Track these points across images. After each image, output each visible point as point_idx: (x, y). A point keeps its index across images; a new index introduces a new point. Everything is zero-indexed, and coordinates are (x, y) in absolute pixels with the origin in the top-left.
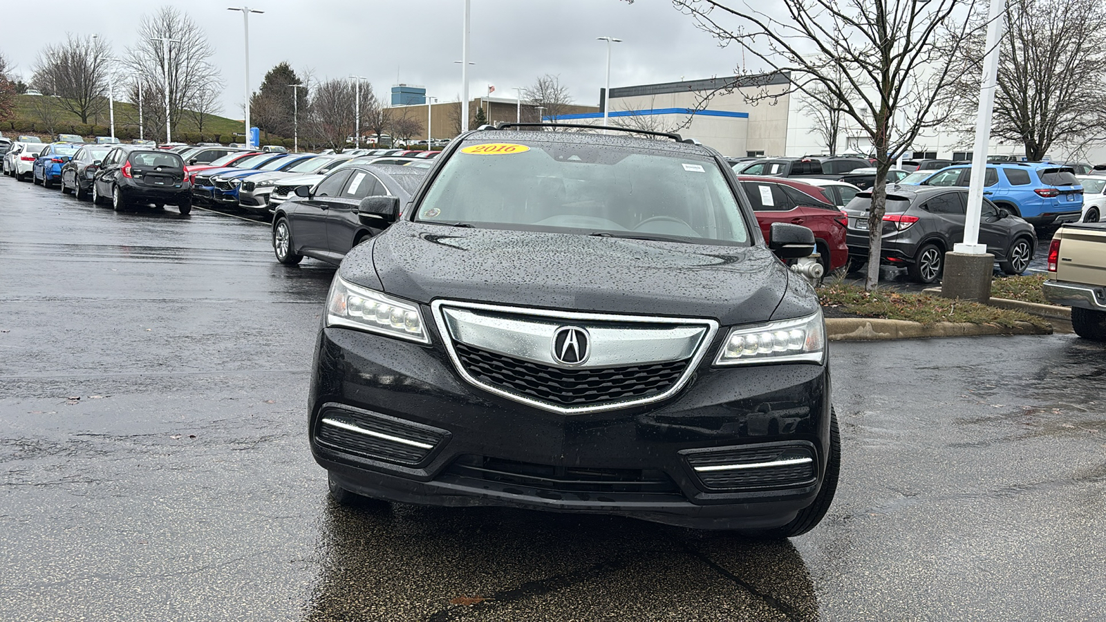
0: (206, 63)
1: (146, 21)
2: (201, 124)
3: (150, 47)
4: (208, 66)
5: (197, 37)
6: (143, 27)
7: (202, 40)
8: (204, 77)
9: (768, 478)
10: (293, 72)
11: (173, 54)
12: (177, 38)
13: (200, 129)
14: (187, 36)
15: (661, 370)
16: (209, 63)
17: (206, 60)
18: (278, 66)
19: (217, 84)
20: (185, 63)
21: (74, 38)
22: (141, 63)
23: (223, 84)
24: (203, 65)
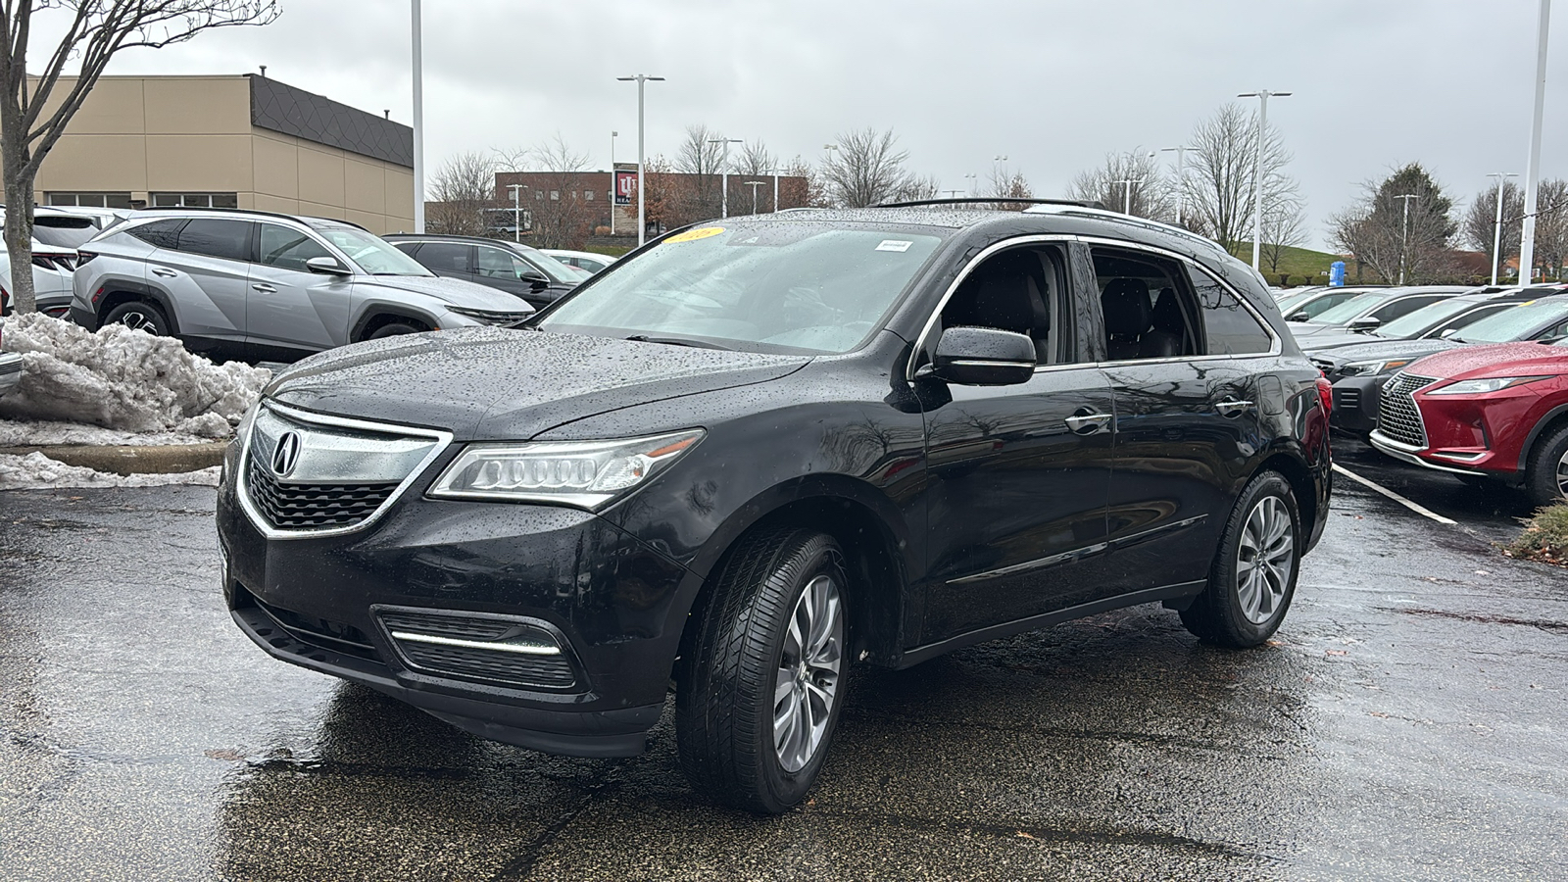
0: (1278, 176)
1: (1201, 128)
2: (1275, 261)
3: (1203, 160)
4: (1281, 179)
5: (1268, 141)
6: (1197, 136)
7: (1275, 143)
8: (1274, 195)
9: (496, 666)
10: (1427, 176)
11: (1234, 166)
12: (1239, 144)
13: (1274, 268)
14: (1254, 141)
15: (368, 493)
16: (1282, 174)
17: (1279, 170)
18: (1403, 168)
19: (1292, 203)
20: (1249, 179)
21: (1113, 160)
22: (1189, 184)
23: (1302, 202)
24: (1275, 178)
